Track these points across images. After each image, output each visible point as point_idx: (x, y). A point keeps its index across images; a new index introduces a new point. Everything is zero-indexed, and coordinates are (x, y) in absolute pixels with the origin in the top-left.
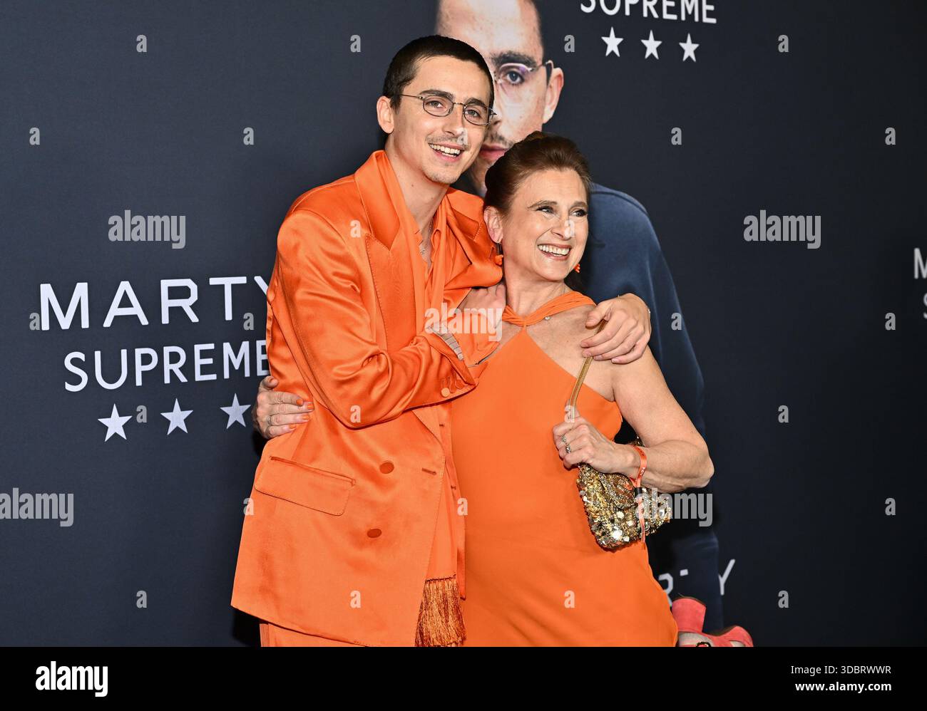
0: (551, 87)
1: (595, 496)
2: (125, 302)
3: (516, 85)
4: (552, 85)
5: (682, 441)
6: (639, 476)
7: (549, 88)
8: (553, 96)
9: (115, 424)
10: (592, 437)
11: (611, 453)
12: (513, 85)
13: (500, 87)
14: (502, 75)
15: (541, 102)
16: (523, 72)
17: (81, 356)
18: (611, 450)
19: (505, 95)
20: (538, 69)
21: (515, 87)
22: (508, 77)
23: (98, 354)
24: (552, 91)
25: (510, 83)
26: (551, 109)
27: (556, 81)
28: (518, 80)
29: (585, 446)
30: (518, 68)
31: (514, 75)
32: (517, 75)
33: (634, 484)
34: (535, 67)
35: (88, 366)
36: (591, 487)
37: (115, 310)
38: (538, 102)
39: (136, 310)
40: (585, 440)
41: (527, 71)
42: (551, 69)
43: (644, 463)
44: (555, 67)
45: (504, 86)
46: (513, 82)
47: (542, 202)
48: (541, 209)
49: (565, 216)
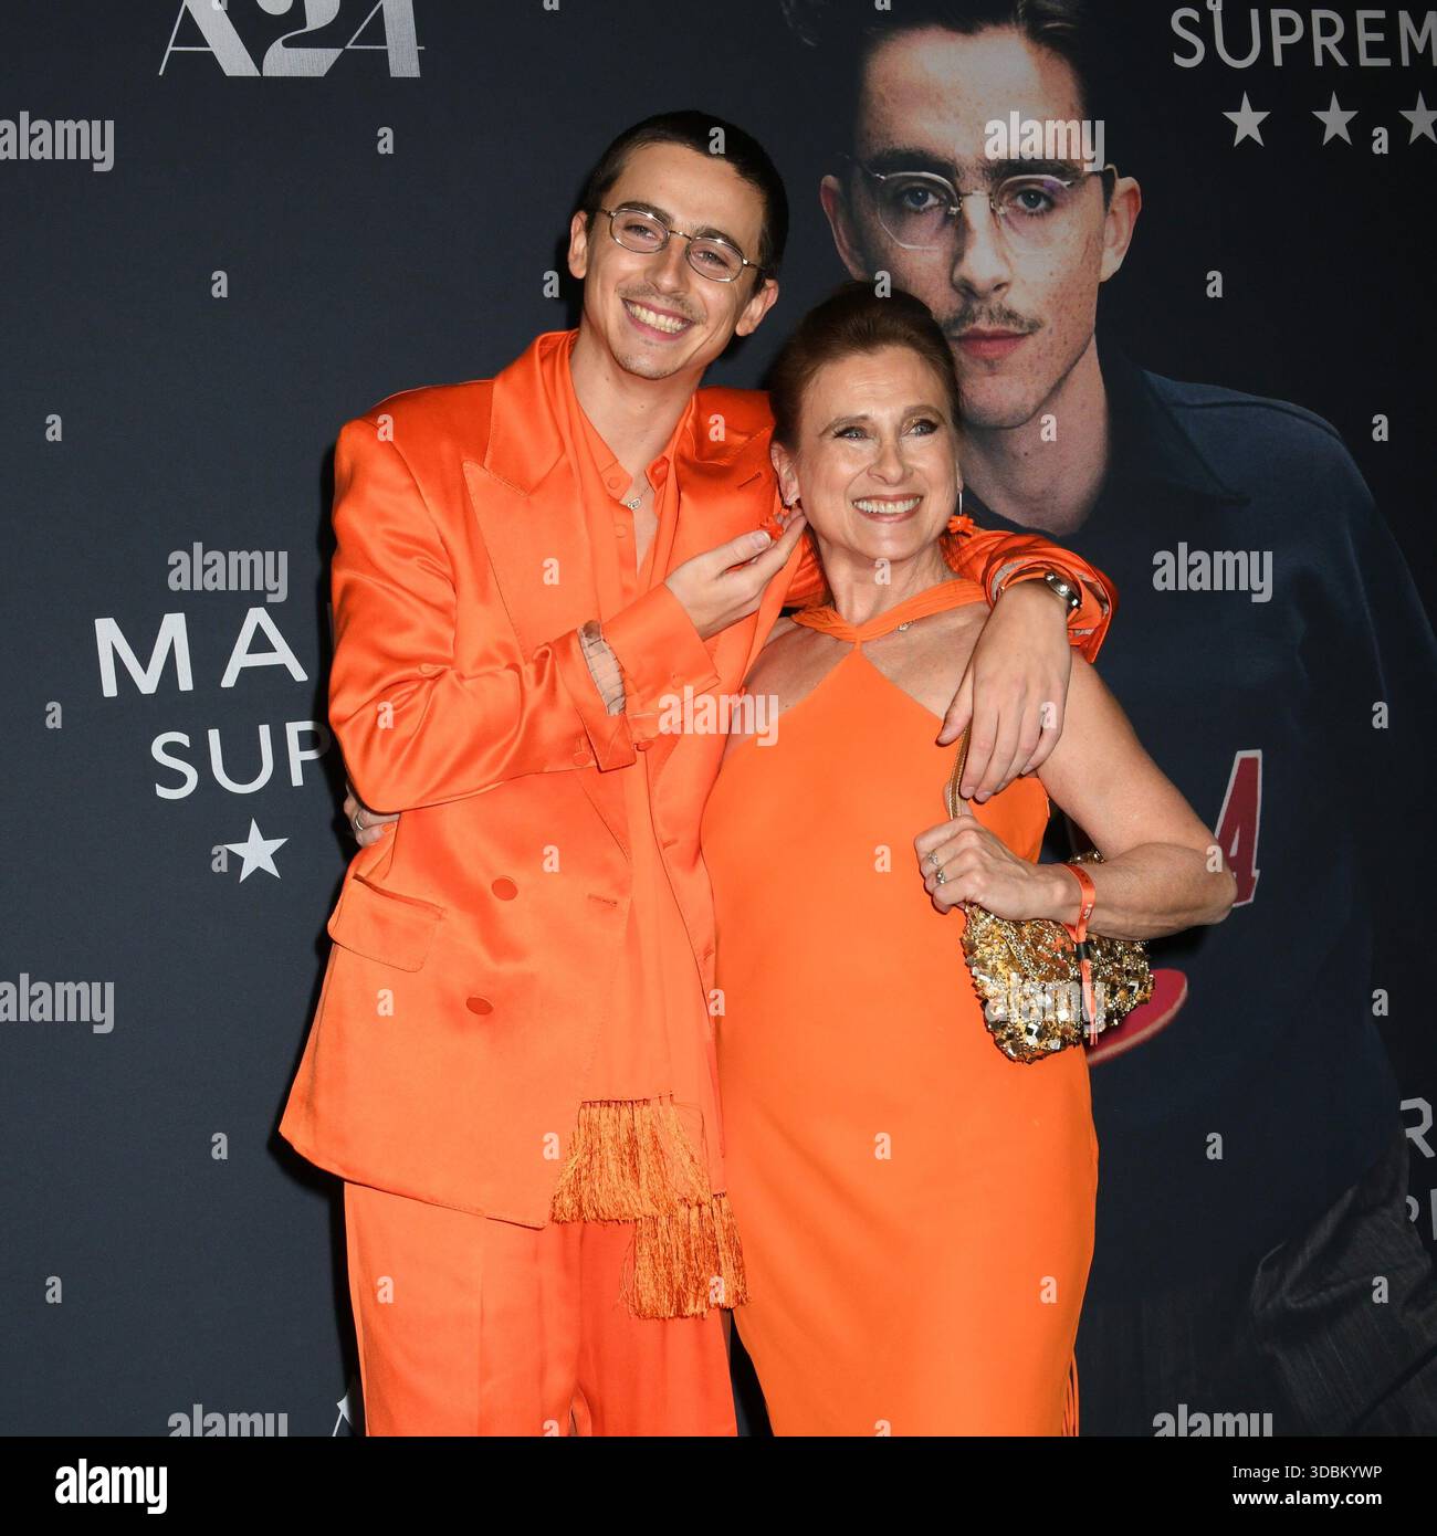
0: (1114, 212)
1: (994, 967)
2: (260, 643)
3: (1040, 214)
4: (1117, 209)
5: (1169, 845)
6: (1082, 921)
7: (1110, 217)
8: (1119, 231)
9: (258, 852)
10: (984, 853)
11: (1021, 883)
12: (1032, 214)
13: (1003, 221)
14: (1006, 198)
15: (1094, 245)
16: (1052, 190)
17: (183, 739)
18: (1022, 877)
19: (1014, 235)
20: (1084, 183)
21: (1035, 217)
22: (1020, 202)
23: (214, 736)
24: (1117, 223)
25: (1024, 212)
26: (1117, 254)
27: (1125, 202)
28: (1042, 205)
29: (969, 871)
30: (1040, 182)
31: (1032, 197)
32: (1039, 195)
33: (1074, 937)
34: (1077, 178)
35: (198, 755)
36: (988, 950)
37: (241, 658)
38: (1087, 243)
39: (283, 655)
40: (971, 860)
41: (1061, 187)
42: (1114, 180)
43: (1088, 896)
44: (1121, 177)
45: (1012, 218)
46: (1032, 210)
47: (839, 420)
48: (840, 435)
49: (889, 438)
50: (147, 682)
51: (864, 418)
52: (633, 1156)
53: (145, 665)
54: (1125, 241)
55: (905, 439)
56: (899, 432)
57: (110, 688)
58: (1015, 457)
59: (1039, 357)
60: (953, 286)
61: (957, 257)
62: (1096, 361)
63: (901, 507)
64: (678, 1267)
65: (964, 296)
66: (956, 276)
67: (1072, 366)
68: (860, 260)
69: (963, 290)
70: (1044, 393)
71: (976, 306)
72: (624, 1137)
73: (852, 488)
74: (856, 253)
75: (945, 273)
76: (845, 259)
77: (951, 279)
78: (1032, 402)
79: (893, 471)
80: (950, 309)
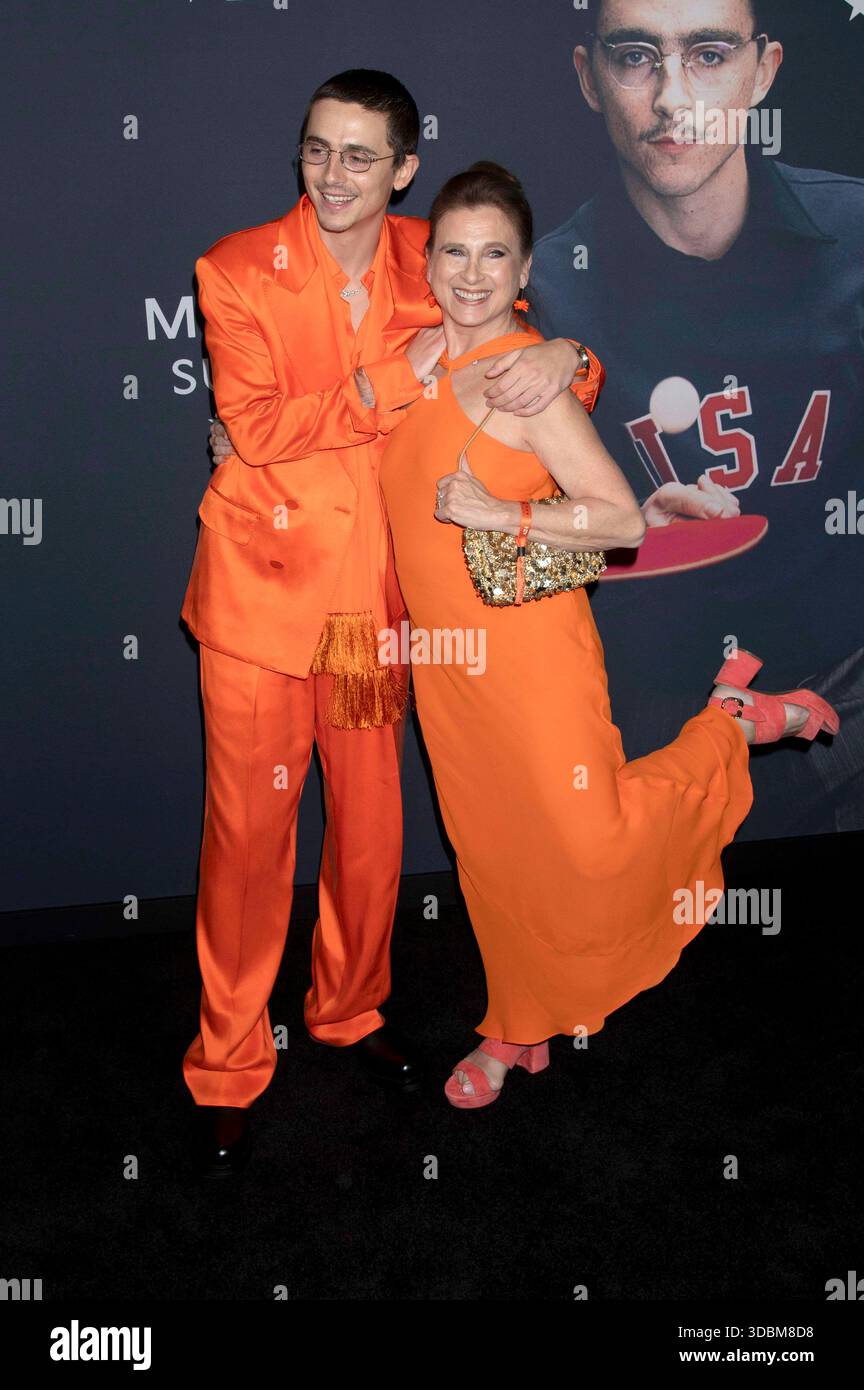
0: (764, 64)
3: (715, 66)
4: (766, 62)
7: (761, 66)
8: (766, 75)
10: (459, 494)
12: (709, 66)
13: (690, 71)
14: (693, 57)
15: (749, 84)
16: (723, 51)
17: (189, 363)
19: (696, 79)
20: (745, 46)
21: (711, 68)
22: (702, 59)
24: (765, 70)
25: (704, 65)
26: (764, 89)
27: (772, 57)
28: (716, 60)
29: (449, 503)
30: (716, 46)
31: (710, 56)
32: (715, 55)
34: (741, 43)
35: (196, 372)
38: (744, 83)
40: (451, 497)
41: (730, 49)
42: (765, 44)
44: (770, 42)
45: (695, 69)
46: (709, 64)
47: (450, 244)
48: (450, 252)
49: (474, 260)
50: (171, 333)
51: (462, 246)
52: (351, 641)
53: (170, 324)
54: (769, 82)
55: (484, 259)
56: (482, 255)
57: (152, 335)
58: (685, 213)
59: (706, 154)
60: (654, 111)
61: (658, 93)
62: (743, 155)
63: (475, 297)
64: (356, 704)
65: (659, 116)
66: (656, 105)
67: (727, 159)
68: (596, 96)
69: (660, 114)
70: (707, 176)
71: (667, 123)
72: (347, 633)
73: (452, 282)
74: (594, 93)
75: (649, 104)
76: (586, 96)
77: (653, 107)
78: (698, 181)
79: (472, 278)
80: (651, 125)
